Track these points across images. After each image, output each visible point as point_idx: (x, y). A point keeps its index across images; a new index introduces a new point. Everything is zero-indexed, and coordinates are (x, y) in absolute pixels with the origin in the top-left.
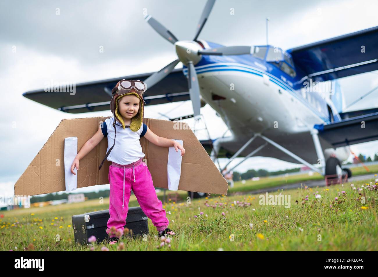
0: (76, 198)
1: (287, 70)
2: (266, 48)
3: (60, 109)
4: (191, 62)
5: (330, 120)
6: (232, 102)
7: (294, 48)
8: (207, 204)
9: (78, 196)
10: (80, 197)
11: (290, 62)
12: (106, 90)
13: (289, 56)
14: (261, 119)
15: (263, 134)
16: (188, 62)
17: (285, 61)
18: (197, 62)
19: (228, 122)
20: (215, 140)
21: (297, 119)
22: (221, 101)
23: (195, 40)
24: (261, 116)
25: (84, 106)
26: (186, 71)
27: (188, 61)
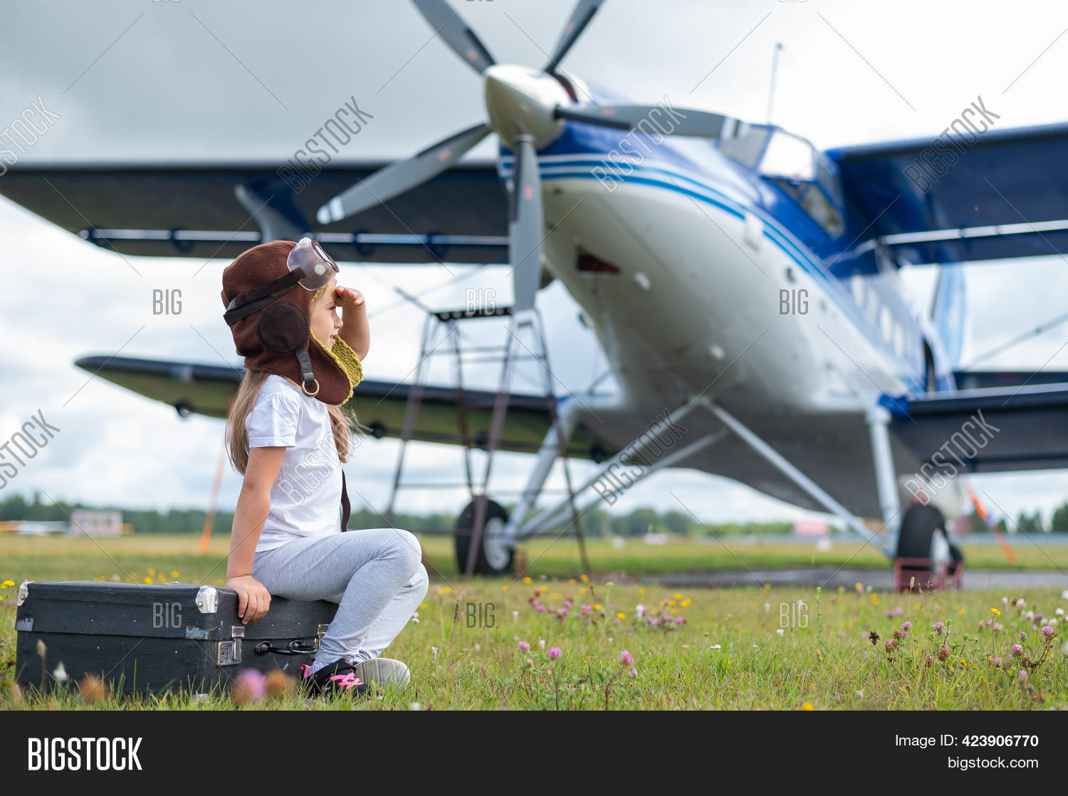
0: (95, 523)
1: (819, 211)
2: (763, 133)
3: (85, 233)
4: (528, 138)
5: (925, 389)
6: (637, 286)
7: (849, 148)
8: (537, 601)
9: (101, 517)
10: (109, 523)
11: (831, 187)
12: (241, 193)
13: (832, 170)
14: (718, 352)
15: (718, 402)
16: (517, 138)
17: (815, 183)
18: (547, 140)
19: (615, 348)
20: (564, 399)
21: (829, 367)
22: (605, 277)
23: (551, 70)
24: (722, 343)
25: (162, 234)
26: (508, 166)
27: (519, 132)
